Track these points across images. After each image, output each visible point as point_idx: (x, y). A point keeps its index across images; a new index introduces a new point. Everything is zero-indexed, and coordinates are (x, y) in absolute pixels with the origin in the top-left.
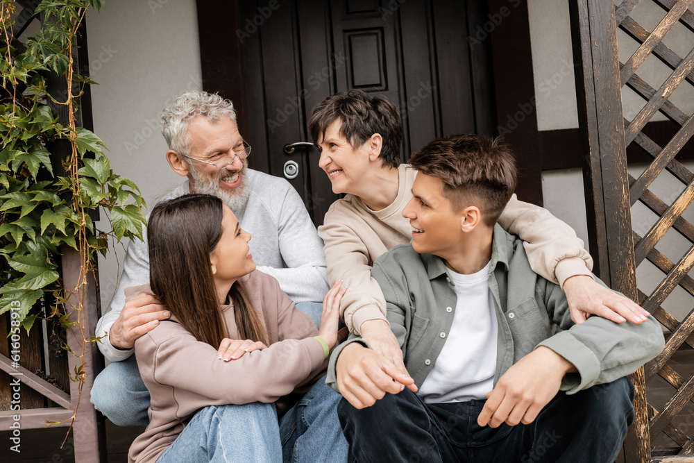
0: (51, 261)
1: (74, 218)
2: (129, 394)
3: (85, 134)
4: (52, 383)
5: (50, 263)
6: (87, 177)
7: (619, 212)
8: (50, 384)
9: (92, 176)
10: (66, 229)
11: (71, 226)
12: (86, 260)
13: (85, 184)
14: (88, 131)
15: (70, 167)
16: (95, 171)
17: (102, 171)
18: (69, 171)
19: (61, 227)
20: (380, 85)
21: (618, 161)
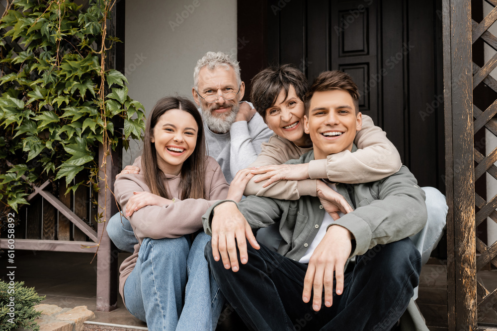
0: (89, 149)
1: (101, 123)
2: (124, 231)
3: (116, 74)
4: (91, 227)
5: (88, 150)
6: (112, 99)
7: (464, 136)
8: (90, 227)
9: (116, 98)
10: (96, 130)
11: (99, 128)
12: (107, 149)
13: (110, 103)
14: (118, 72)
15: (99, 92)
16: (119, 96)
17: (123, 96)
18: (99, 94)
19: (93, 129)
20: (363, 51)
21: (466, 97)
